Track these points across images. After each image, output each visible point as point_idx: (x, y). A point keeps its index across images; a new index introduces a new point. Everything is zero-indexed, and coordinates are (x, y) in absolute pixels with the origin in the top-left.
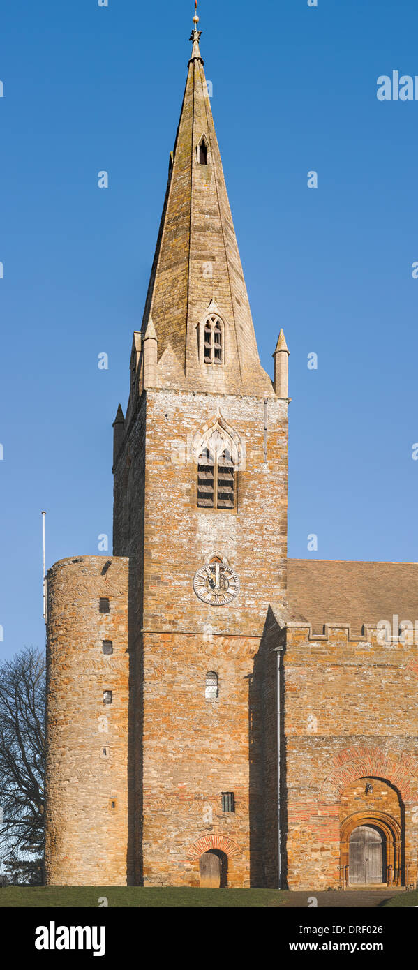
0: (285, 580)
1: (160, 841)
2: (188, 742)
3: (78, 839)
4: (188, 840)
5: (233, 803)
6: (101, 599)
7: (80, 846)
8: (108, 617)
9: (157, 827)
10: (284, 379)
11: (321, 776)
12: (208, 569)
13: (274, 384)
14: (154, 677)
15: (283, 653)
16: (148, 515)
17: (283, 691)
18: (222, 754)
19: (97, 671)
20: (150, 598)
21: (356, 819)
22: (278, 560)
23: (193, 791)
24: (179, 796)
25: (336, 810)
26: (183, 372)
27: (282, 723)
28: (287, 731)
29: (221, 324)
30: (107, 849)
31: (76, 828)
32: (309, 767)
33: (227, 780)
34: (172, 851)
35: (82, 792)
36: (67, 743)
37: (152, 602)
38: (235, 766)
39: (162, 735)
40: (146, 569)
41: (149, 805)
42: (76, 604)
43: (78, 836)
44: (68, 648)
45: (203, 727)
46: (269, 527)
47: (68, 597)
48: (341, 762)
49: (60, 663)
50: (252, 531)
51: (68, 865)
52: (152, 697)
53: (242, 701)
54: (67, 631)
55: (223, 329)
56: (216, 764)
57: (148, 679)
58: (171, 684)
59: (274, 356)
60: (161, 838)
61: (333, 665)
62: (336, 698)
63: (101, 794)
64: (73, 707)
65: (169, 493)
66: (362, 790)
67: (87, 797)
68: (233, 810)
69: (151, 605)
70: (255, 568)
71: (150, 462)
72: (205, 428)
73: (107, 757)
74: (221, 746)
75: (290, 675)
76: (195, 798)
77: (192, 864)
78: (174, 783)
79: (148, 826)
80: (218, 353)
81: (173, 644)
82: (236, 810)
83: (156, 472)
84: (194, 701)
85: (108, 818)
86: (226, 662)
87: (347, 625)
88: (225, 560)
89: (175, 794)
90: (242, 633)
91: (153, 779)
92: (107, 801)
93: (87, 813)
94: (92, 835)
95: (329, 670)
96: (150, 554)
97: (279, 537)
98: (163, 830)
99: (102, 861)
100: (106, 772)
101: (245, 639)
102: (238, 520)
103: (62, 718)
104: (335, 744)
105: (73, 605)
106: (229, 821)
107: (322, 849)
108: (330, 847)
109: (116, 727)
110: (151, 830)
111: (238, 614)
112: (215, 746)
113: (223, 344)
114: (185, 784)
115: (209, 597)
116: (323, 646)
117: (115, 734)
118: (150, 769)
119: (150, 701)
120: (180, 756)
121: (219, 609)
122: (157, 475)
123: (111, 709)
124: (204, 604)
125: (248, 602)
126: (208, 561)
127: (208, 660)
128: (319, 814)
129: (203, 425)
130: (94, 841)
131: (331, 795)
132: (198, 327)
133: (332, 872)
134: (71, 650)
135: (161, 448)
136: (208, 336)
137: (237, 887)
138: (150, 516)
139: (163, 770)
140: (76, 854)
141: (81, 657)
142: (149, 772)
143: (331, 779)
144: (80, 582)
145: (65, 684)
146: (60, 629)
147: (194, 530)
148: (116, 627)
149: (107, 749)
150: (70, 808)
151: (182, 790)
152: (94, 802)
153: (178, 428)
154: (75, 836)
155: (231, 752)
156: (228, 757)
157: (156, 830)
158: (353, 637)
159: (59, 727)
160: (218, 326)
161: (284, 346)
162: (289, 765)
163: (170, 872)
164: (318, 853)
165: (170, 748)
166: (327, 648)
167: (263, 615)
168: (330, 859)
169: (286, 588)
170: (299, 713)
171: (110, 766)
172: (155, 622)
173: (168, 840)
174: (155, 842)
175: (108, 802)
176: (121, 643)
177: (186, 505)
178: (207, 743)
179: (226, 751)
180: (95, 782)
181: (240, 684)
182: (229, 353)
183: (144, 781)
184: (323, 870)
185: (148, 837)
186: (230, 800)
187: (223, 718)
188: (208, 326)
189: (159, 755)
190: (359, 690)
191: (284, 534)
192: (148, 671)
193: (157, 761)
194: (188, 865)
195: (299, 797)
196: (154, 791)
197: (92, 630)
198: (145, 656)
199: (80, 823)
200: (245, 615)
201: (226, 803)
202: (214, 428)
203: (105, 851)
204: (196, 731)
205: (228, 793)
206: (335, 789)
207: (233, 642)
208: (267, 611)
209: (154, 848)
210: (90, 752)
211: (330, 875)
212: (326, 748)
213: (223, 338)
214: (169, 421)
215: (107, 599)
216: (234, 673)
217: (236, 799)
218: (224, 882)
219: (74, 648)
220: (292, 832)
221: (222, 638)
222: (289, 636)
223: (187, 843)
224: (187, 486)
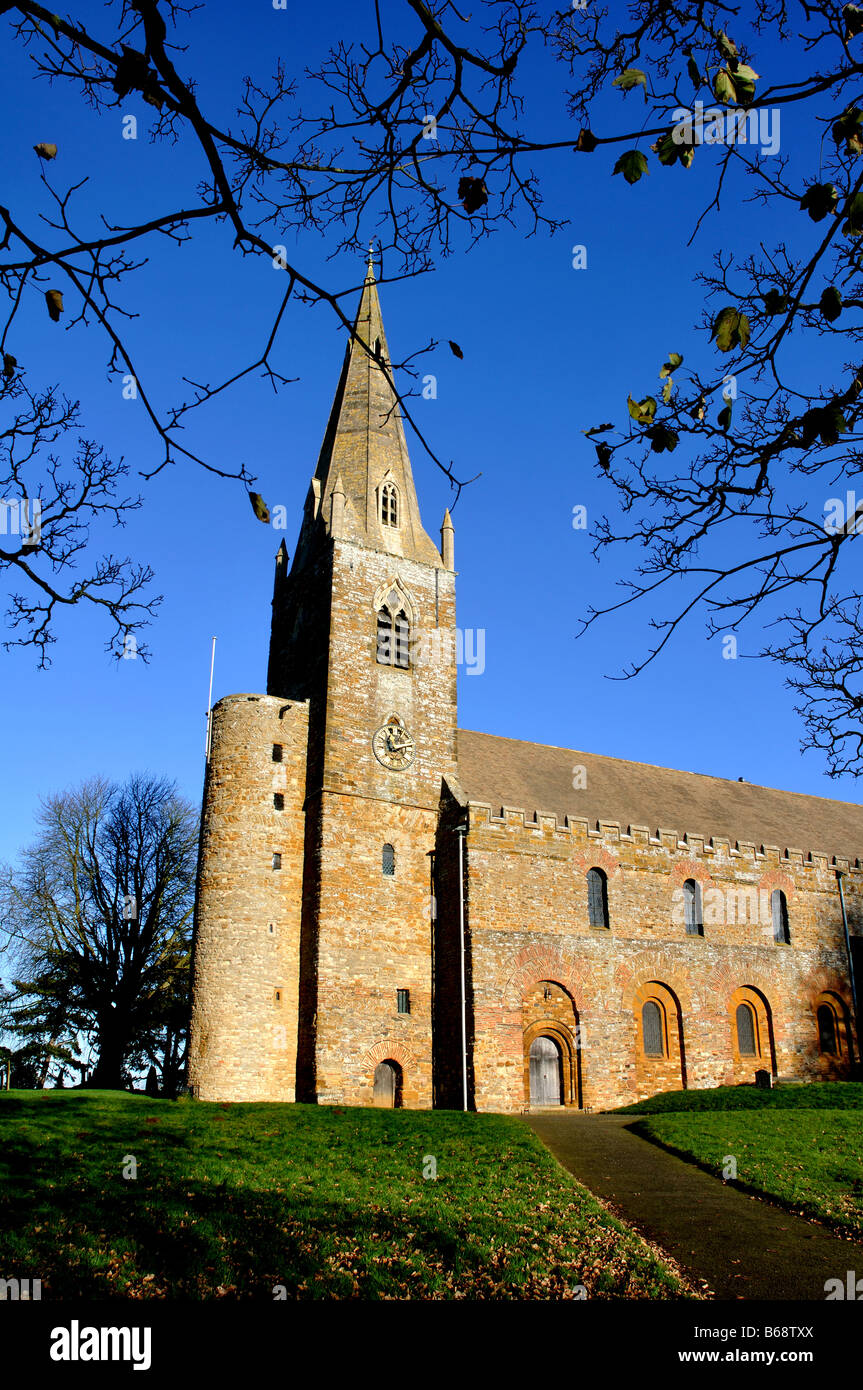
0: (456, 751)
1: (334, 1047)
2: (365, 925)
3: (237, 1037)
4: (364, 1047)
5: (408, 1003)
6: (275, 745)
7: (239, 1047)
8: (280, 767)
9: (331, 1028)
10: (451, 554)
11: (504, 977)
12: (387, 730)
13: (442, 555)
14: (332, 845)
15: (465, 833)
16: (332, 663)
17: (466, 876)
18: (398, 942)
19: (267, 829)
20: (331, 753)
21: (535, 1029)
22: (450, 730)
23: (370, 985)
24: (355, 990)
25: (516, 1018)
26: (363, 528)
27: (466, 912)
28: (471, 922)
29: (397, 492)
30: (270, 1053)
31: (236, 1024)
32: (493, 966)
33: (402, 974)
34: (346, 1060)
35: (245, 977)
36: (230, 913)
37: (333, 758)
38: (411, 957)
39: (339, 914)
40: (329, 721)
41: (324, 1001)
42: (249, 747)
43: (238, 1034)
44: (238, 798)
45: (381, 908)
46: (441, 694)
47: (240, 738)
48: (522, 964)
49: (226, 814)
50: (426, 696)
51: (224, 1073)
52: (331, 867)
53: (417, 881)
54: (237, 776)
55: (398, 498)
56: (393, 954)
57: (327, 846)
58: (349, 856)
59: (442, 530)
60: (335, 1042)
61: (512, 853)
62: (515, 889)
63: (267, 982)
64: (239, 869)
65: (351, 644)
66: (540, 995)
67: (251, 984)
68: (408, 1010)
69: (333, 761)
70: (429, 736)
71: (335, 610)
72: (385, 586)
73: (273, 934)
74: (397, 933)
75: (473, 859)
76: (372, 995)
77: (367, 1077)
78: (351, 974)
79: (323, 1027)
80: (394, 518)
81: (352, 808)
82: (412, 1011)
83: (341, 621)
84: (372, 876)
85: (273, 1012)
86: (403, 835)
87: (523, 810)
88: (402, 723)
89: (352, 989)
90: (417, 805)
91: (329, 967)
92: (272, 990)
93: (250, 1004)
94: (254, 1033)
95: (508, 857)
96: (332, 705)
97: (449, 706)
98: (337, 1033)
99: (264, 1069)
100: (272, 954)
101: (418, 811)
102: (414, 682)
103: (224, 880)
104: (516, 940)
105: (246, 748)
106: (404, 1024)
107: (508, 1064)
108: (514, 1061)
109: (284, 898)
110: (325, 1031)
111: (414, 783)
112: (391, 932)
113: (398, 510)
114: (361, 976)
115: (387, 760)
116: (502, 831)
117: (283, 908)
118: (327, 955)
119: (330, 872)
120: (357, 941)
121: (397, 775)
122: (340, 623)
123: (280, 876)
124: (382, 768)
125: (423, 770)
126: (386, 722)
127: (385, 830)
128: (504, 1022)
129: (384, 582)
130: (256, 1042)
131: (514, 1000)
132: (377, 490)
133: (517, 1092)
134: (241, 800)
135: (346, 597)
136: (385, 501)
137: (413, 1108)
138: (334, 665)
139: (340, 957)
140: (235, 1059)
141: (251, 810)
142: (324, 958)
143: (513, 981)
144: (254, 723)
145: (232, 839)
146: (229, 773)
147: (374, 686)
148: (288, 778)
149: (274, 925)
150: (230, 997)
151: (358, 984)
152: (259, 991)
153: (362, 581)
154: (234, 1034)
155: (407, 941)
156: (404, 946)
157: (331, 1032)
158: (528, 824)
159: (221, 892)
160: (393, 493)
161: (450, 525)
162: (475, 962)
163: (344, 1086)
164: (504, 1068)
165: (347, 931)
166: (506, 833)
167: (438, 786)
168: (515, 1076)
169: (457, 760)
170: (482, 903)
171: (276, 946)
172: (335, 781)
173: (342, 1045)
174: (330, 1048)
175: (272, 992)
176: (296, 798)
177: (367, 659)
178: (383, 927)
179: (402, 939)
180: (260, 966)
181: (415, 862)
182: (402, 518)
183: (319, 969)
184: (509, 1089)
185: (322, 1041)
186: (405, 1000)
187: (399, 899)
188: (385, 491)
189: (335, 939)
190: (535, 881)
191: (454, 703)
192: (327, 837)
193: (333, 946)
194: (362, 1079)
195: (485, 1001)
196: (330, 983)
197: (265, 780)
198: (324, 818)
199: (240, 1017)
200: (419, 785)
201: (401, 1002)
202: (392, 587)
203: (267, 1055)
204: (374, 912)
205: (402, 990)
206: (517, 993)
207: (408, 813)
208: (440, 783)
209: (329, 1054)
210: (256, 926)
211: (515, 1095)
212: (508, 944)
213: (398, 505)
214: (353, 573)
215: (280, 746)
216: (409, 849)
217: (411, 998)
218: (398, 1101)
219: (244, 798)
220: (479, 1042)
221: (399, 808)
222: (472, 816)
223: (363, 1049)
224: (368, 639)
